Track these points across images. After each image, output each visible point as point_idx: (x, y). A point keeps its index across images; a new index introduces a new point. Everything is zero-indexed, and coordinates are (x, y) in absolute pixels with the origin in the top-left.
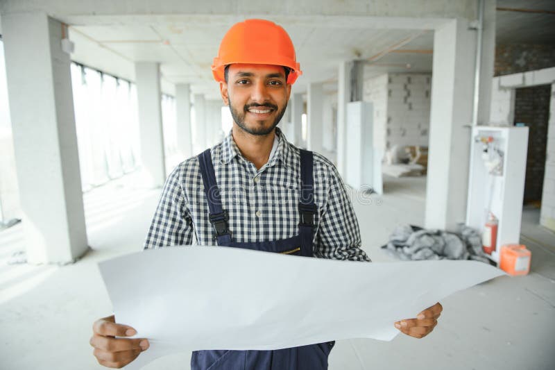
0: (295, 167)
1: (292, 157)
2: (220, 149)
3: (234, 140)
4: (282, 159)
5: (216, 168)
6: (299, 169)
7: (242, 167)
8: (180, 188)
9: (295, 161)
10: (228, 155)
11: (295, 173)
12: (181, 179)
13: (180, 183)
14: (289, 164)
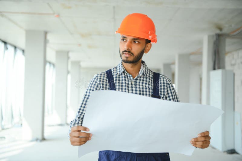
0: (151, 79)
1: (150, 74)
2: (116, 69)
3: (123, 65)
4: (145, 74)
5: (114, 76)
6: (153, 80)
7: (126, 77)
8: (98, 84)
9: (151, 76)
10: (120, 71)
11: (151, 81)
12: (99, 80)
13: (98, 82)
14: (148, 77)
